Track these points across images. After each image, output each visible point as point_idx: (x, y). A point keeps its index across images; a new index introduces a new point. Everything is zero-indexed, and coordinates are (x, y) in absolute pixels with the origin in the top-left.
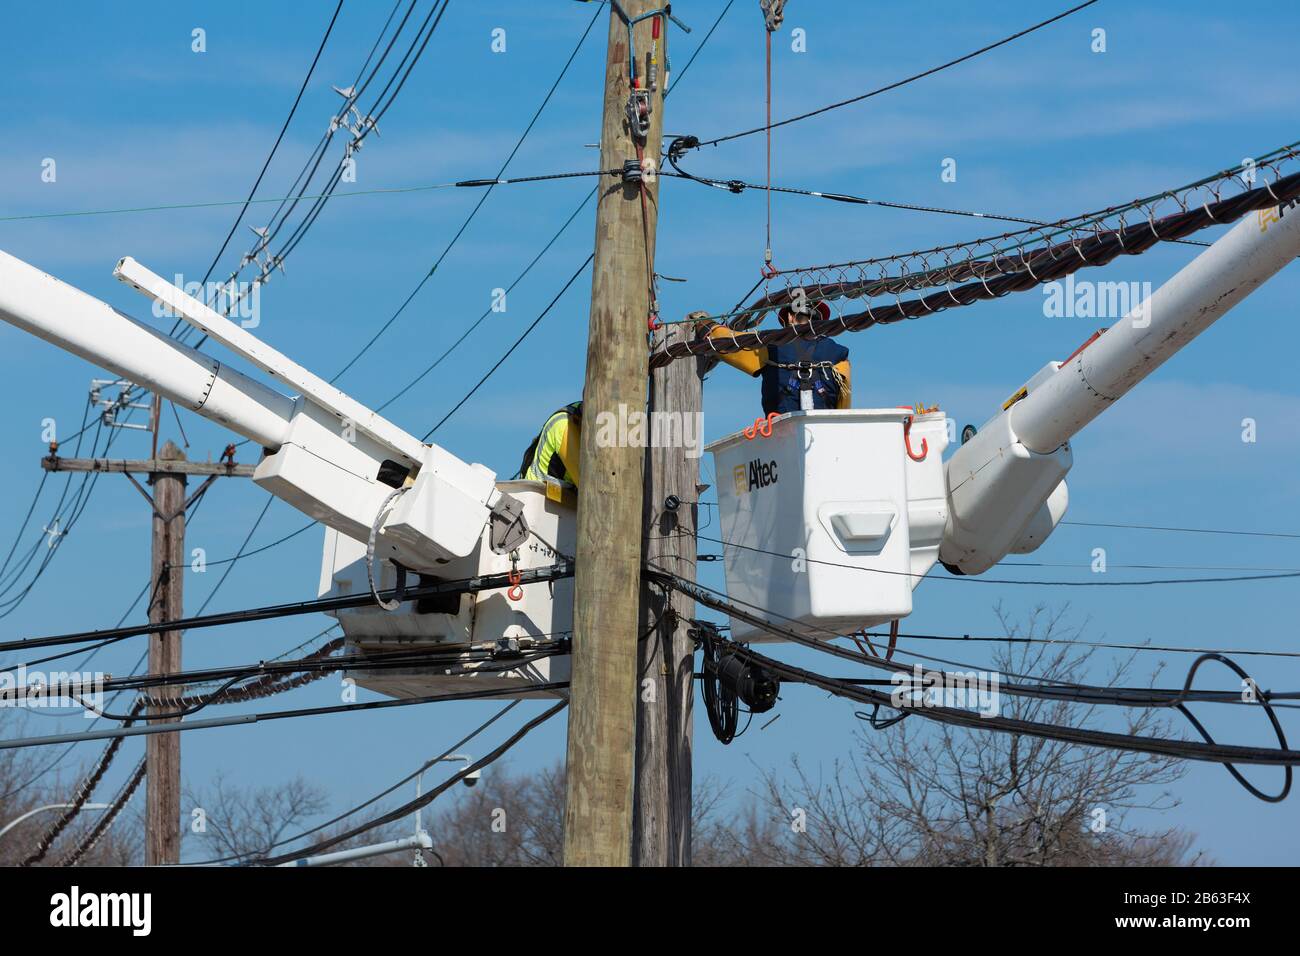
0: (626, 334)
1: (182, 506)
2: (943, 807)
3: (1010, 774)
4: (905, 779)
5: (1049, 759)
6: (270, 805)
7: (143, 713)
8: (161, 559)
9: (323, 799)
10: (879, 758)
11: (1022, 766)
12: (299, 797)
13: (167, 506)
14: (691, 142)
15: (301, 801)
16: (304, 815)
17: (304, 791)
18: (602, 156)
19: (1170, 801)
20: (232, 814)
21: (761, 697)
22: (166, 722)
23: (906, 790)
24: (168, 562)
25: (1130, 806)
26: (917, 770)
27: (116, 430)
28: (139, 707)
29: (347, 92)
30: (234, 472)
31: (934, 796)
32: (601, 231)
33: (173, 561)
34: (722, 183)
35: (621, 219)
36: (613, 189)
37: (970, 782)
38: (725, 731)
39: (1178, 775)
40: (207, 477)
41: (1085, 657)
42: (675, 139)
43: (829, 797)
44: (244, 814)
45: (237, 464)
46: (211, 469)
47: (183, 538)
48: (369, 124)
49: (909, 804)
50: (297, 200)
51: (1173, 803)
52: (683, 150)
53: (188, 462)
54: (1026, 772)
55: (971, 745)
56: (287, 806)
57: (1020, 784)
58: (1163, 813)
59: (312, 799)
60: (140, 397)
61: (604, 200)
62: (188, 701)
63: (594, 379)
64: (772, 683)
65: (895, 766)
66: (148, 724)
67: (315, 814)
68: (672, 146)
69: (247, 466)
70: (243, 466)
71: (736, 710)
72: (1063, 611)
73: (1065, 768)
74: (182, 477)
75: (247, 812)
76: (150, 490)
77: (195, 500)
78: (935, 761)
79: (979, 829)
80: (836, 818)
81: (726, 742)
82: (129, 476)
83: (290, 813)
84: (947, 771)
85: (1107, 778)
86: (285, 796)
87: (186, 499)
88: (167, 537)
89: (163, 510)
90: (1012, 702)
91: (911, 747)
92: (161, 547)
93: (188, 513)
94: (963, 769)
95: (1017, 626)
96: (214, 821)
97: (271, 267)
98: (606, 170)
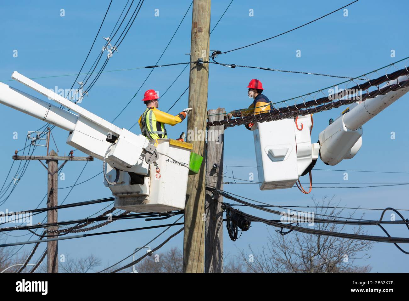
0: (200, 113)
1: (57, 170)
2: (297, 260)
3: (317, 249)
4: (284, 252)
5: (329, 244)
6: (83, 264)
7: (46, 235)
8: (50, 187)
9: (100, 261)
10: (276, 245)
11: (321, 247)
12: (92, 261)
13: (52, 170)
14: (219, 53)
15: (93, 262)
16: (94, 266)
17: (94, 258)
18: (191, 58)
19: (367, 257)
20: (71, 266)
21: (245, 226)
22: (53, 238)
23: (285, 255)
24: (53, 188)
25: (355, 258)
26: (288, 249)
27: (36, 146)
28: (45, 233)
29: (107, 39)
30: (73, 159)
31: (293, 257)
32: (191, 81)
33: (54, 187)
34: (229, 65)
35: (197, 77)
36: (194, 68)
37: (305, 252)
38: (234, 237)
39: (370, 248)
40: (65, 161)
41: (340, 212)
42: (214, 52)
43: (261, 258)
44: (75, 266)
45: (74, 157)
46: (66, 158)
47: (57, 180)
48: (114, 49)
49: (286, 259)
50: (92, 74)
51: (368, 257)
52: (216, 55)
53: (58, 156)
54: (322, 248)
55: (305, 241)
56: (88, 263)
57: (321, 252)
58: (365, 260)
59: (96, 261)
60: (43, 136)
61: (192, 71)
62: (61, 231)
63: (190, 128)
64: (248, 222)
65: (281, 247)
66: (47, 238)
67: (97, 266)
68: (213, 53)
69: (77, 157)
70: (76, 157)
71: (237, 230)
72: (333, 198)
73: (334, 247)
74: (57, 161)
75: (76, 266)
76: (47, 165)
77: (61, 168)
78: (293, 246)
79: (308, 266)
80: (263, 264)
81: (234, 241)
82: (40, 161)
83: (89, 266)
84: (298, 249)
85: (347, 250)
86: (88, 260)
87: (58, 168)
88: (52, 180)
89: (51, 172)
90: (318, 227)
91: (286, 241)
92: (50, 183)
93: (59, 172)
94: (303, 248)
95: (319, 203)
96: (66, 269)
97: (84, 94)
98: (192, 61)
